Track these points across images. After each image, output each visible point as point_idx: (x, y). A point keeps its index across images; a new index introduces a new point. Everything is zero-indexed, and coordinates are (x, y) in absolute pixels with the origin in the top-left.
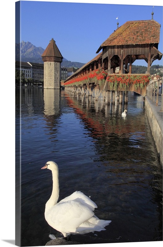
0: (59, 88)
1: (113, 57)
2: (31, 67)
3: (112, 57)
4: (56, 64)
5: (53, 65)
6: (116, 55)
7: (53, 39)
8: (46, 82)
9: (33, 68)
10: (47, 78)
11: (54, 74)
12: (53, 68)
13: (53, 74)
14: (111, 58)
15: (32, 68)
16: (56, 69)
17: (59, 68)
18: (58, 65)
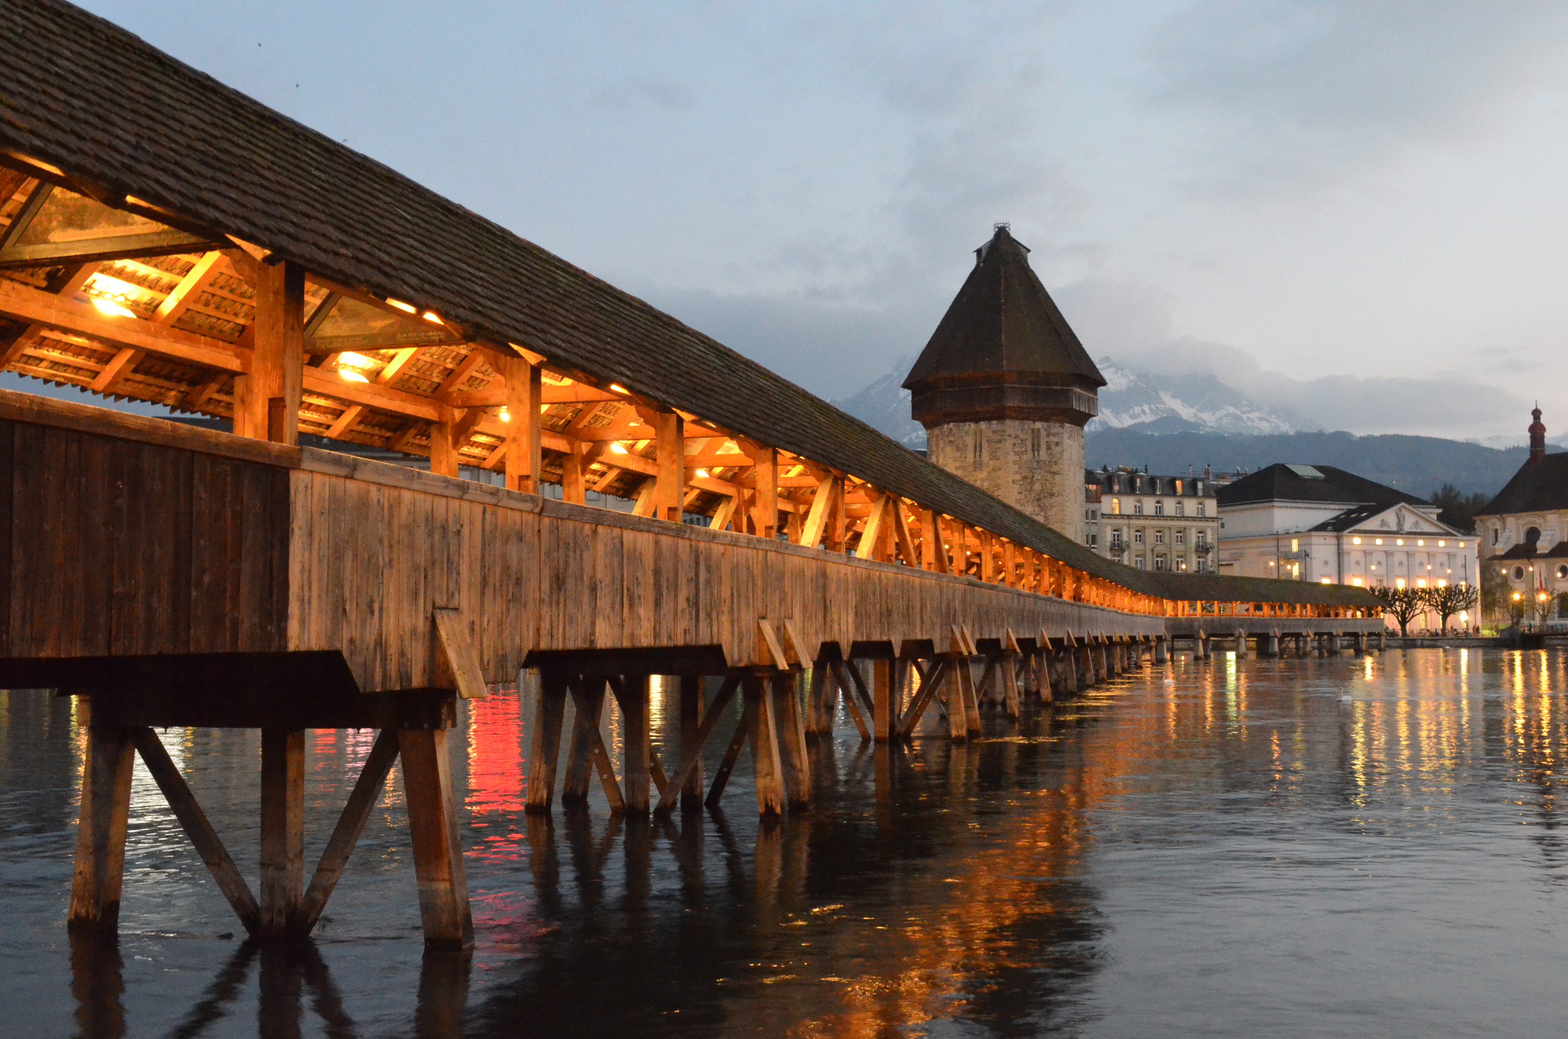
16: (1025, 478)
17: (1055, 468)
18: (1049, 448)
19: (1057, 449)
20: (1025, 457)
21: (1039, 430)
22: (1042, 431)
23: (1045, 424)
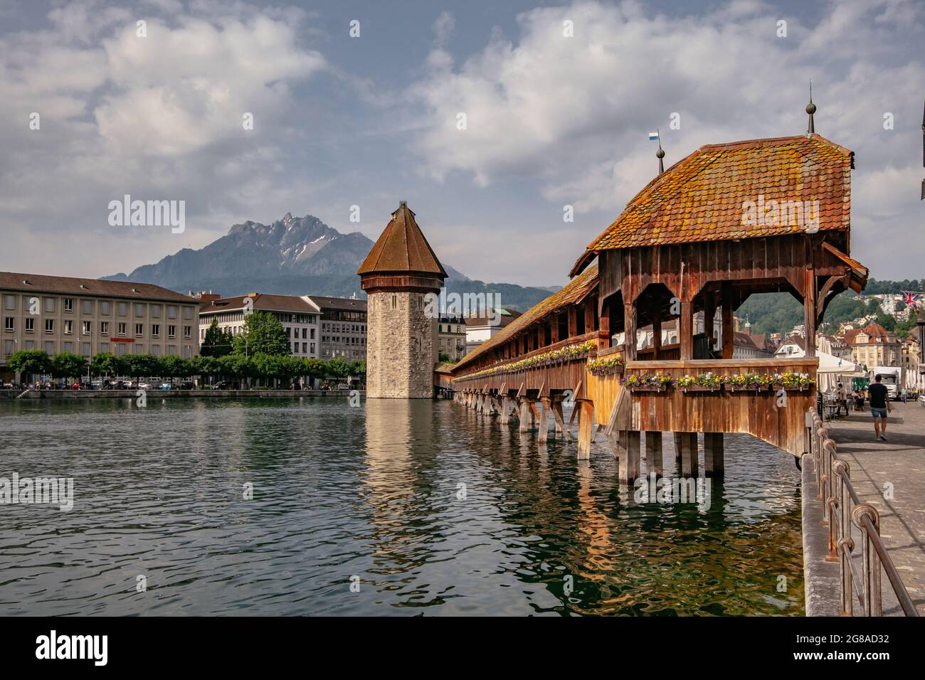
0: (430, 394)
1: (645, 291)
2: (315, 316)
3: (640, 291)
4: (417, 299)
5: (407, 306)
6: (656, 284)
7: (404, 205)
8: (378, 375)
9: (322, 318)
10: (378, 358)
11: (407, 342)
12: (406, 318)
13: (406, 339)
14: (635, 297)
15: (318, 318)
16: (415, 319)
20: (415, 309)
23: (424, 294)
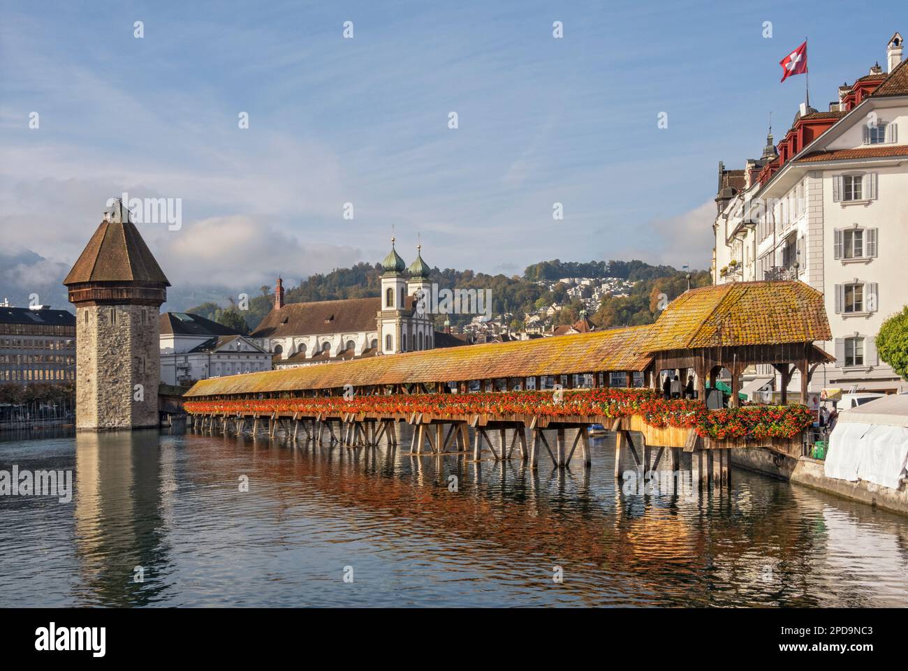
4: (140, 313)
5: (128, 321)
8: (93, 401)
10: (94, 382)
11: (129, 362)
12: (128, 334)
13: (128, 359)
16: (139, 335)
17: (152, 330)
18: (150, 319)
19: (153, 320)
20: (139, 324)
21: (145, 310)
22: (147, 311)
23: (148, 307)
